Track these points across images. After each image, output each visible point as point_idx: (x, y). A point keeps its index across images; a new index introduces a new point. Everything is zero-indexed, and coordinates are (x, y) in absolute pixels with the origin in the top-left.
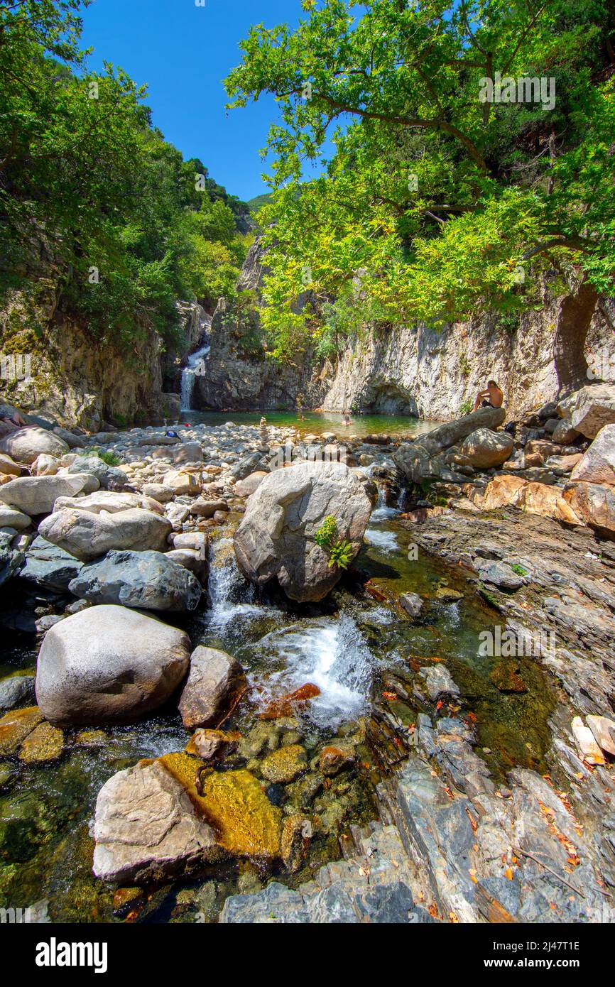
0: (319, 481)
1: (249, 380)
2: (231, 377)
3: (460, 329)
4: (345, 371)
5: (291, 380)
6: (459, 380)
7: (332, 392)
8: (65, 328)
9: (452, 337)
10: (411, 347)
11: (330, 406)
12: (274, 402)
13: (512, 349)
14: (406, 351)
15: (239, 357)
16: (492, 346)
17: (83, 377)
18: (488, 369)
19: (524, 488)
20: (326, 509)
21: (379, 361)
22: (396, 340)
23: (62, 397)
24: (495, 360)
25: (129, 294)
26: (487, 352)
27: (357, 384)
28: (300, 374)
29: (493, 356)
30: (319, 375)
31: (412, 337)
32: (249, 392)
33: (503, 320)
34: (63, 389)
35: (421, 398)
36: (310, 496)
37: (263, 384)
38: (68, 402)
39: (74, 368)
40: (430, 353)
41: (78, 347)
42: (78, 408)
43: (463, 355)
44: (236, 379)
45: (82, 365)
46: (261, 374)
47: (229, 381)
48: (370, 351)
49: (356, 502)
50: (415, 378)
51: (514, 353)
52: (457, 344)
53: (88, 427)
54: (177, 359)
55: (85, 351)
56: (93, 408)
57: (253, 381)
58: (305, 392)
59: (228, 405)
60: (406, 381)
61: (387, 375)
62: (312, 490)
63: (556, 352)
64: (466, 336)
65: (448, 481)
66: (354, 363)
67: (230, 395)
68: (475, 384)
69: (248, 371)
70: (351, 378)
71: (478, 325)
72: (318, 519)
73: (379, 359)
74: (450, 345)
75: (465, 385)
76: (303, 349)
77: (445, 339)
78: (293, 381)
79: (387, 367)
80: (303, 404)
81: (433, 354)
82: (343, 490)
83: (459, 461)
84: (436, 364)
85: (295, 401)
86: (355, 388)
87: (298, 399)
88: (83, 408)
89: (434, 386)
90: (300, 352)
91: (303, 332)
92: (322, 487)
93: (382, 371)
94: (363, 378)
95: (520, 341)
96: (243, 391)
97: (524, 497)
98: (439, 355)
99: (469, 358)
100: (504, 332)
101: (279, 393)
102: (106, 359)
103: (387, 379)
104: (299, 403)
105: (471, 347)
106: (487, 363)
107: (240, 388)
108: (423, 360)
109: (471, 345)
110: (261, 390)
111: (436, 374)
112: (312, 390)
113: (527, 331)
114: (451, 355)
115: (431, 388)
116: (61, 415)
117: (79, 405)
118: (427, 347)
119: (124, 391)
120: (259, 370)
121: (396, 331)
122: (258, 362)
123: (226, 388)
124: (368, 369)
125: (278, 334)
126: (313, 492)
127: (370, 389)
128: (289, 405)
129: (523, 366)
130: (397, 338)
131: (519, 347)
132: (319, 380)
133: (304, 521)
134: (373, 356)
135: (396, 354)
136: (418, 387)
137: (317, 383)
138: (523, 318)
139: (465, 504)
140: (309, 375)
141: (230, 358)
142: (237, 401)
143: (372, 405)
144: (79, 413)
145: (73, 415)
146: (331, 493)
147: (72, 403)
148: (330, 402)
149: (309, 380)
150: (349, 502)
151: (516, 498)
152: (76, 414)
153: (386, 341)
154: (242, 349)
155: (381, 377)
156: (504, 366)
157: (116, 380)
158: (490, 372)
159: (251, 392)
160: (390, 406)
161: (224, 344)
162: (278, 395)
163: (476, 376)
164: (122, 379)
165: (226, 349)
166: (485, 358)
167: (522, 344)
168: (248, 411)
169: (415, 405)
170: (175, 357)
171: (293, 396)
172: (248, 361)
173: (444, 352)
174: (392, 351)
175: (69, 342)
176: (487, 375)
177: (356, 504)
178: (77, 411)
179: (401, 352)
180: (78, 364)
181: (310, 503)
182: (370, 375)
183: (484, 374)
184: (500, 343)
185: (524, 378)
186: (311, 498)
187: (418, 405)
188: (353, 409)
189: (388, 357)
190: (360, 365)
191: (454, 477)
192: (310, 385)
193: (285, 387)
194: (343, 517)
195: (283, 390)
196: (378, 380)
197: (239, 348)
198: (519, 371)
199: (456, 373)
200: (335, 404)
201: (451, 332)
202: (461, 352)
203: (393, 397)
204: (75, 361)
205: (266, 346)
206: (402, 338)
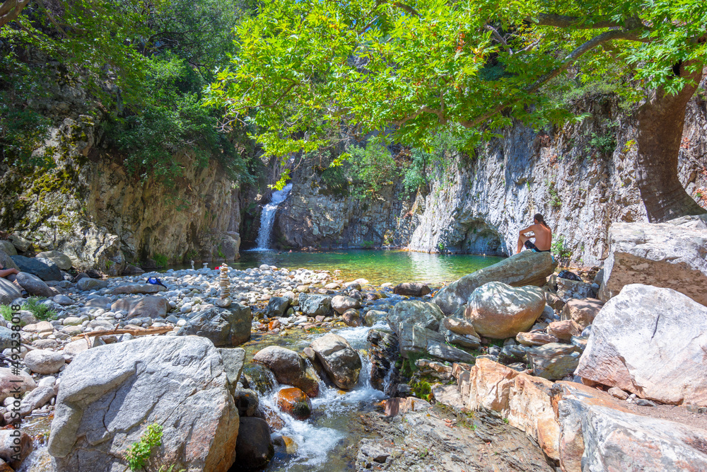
0: (150, 367)
1: (331, 216)
2: (312, 213)
3: (548, 153)
4: (432, 206)
5: (378, 216)
6: (550, 213)
7: (419, 228)
8: (101, 165)
9: (539, 163)
10: (498, 177)
11: (417, 245)
12: (358, 240)
13: (609, 175)
14: (492, 181)
15: (321, 192)
16: (584, 172)
17: (118, 215)
18: (582, 201)
19: (506, 381)
20: (151, 411)
21: (465, 194)
22: (482, 169)
23: (82, 236)
24: (589, 189)
25: (168, 128)
26: (579, 179)
27: (443, 220)
28: (389, 208)
29: (587, 184)
30: (410, 209)
31: (499, 165)
32: (331, 229)
33: (594, 141)
34: (86, 228)
35: (510, 236)
36: (128, 390)
37: (347, 221)
38: (88, 243)
39: (109, 206)
40: (516, 183)
41: (114, 184)
42: (98, 249)
43: (553, 184)
44: (318, 215)
45: (118, 203)
46: (345, 210)
47: (310, 217)
48: (456, 183)
49: (201, 401)
50: (503, 212)
51: (612, 180)
52: (545, 172)
53: (107, 270)
54: (258, 195)
55: (123, 188)
56: (115, 249)
57: (335, 218)
58: (394, 228)
59: (308, 244)
60: (494, 216)
61: (474, 209)
62: (133, 382)
63: (638, 176)
64: (556, 162)
65: (435, 358)
66: (440, 196)
67: (310, 232)
68: (568, 219)
69: (331, 207)
70: (437, 213)
71: (569, 149)
72: (135, 428)
73: (466, 191)
74: (537, 172)
75: (557, 219)
76: (391, 182)
77: (532, 167)
78: (381, 217)
79: (474, 201)
80: (391, 242)
81: (520, 185)
82: (186, 382)
83: (455, 327)
84: (524, 196)
85: (383, 239)
86: (441, 224)
87: (386, 237)
88: (102, 249)
89: (522, 222)
90: (389, 185)
91: (389, 164)
92: (152, 377)
93: (469, 205)
94: (450, 213)
95: (617, 165)
96: (325, 228)
97: (507, 398)
98: (526, 186)
99: (559, 187)
100: (598, 155)
101: (365, 230)
102: (152, 196)
103: (475, 214)
104: (387, 242)
105: (561, 174)
106: (580, 193)
107: (322, 224)
108: (510, 191)
109: (561, 171)
110: (345, 227)
111: (523, 207)
112: (401, 227)
113: (626, 153)
114: (539, 184)
115: (519, 223)
116: (79, 256)
117: (99, 244)
118: (513, 175)
119: (172, 230)
120: (342, 205)
121: (482, 159)
122: (341, 197)
123: (306, 223)
124: (455, 202)
125: (363, 167)
126: (135, 384)
127: (457, 225)
128: (376, 244)
129: (623, 196)
130: (483, 167)
131: (617, 172)
132: (410, 215)
133: (111, 429)
134: (459, 188)
135: (482, 185)
136: (506, 222)
137: (407, 218)
138: (620, 138)
139: (449, 396)
140: (399, 210)
141: (311, 194)
142: (319, 240)
143: (462, 243)
144: (98, 254)
145: (91, 256)
146: (164, 386)
147: (92, 242)
148: (417, 240)
149: (399, 215)
150: (190, 400)
151: (492, 398)
152: (94, 256)
153: (471, 171)
154: (324, 183)
155: (469, 212)
156: (600, 196)
157: (164, 218)
158: (584, 204)
159: (334, 230)
160: (481, 245)
161: (306, 179)
162: (364, 232)
163: (568, 209)
164: (171, 217)
165: (308, 185)
166: (577, 187)
167: (620, 169)
168: (330, 250)
169: (505, 245)
170: (257, 193)
171: (380, 233)
172: (331, 196)
173: (531, 181)
174: (478, 183)
175: (104, 179)
176: (580, 208)
177: (202, 404)
178: (96, 252)
179: (488, 183)
180: (113, 202)
181: (126, 402)
182: (457, 210)
183: (576, 206)
184: (593, 168)
185: (625, 210)
186: (130, 394)
187: (508, 244)
188: (439, 248)
189: (474, 189)
190: (446, 198)
191: (445, 351)
192: (400, 221)
193: (372, 224)
194: (176, 425)
195: (370, 226)
196: (465, 215)
197: (322, 183)
198: (618, 202)
199: (545, 205)
200: (421, 242)
201: (539, 158)
202: (550, 181)
203: (484, 235)
204: (111, 199)
205: (351, 179)
206: (488, 166)
